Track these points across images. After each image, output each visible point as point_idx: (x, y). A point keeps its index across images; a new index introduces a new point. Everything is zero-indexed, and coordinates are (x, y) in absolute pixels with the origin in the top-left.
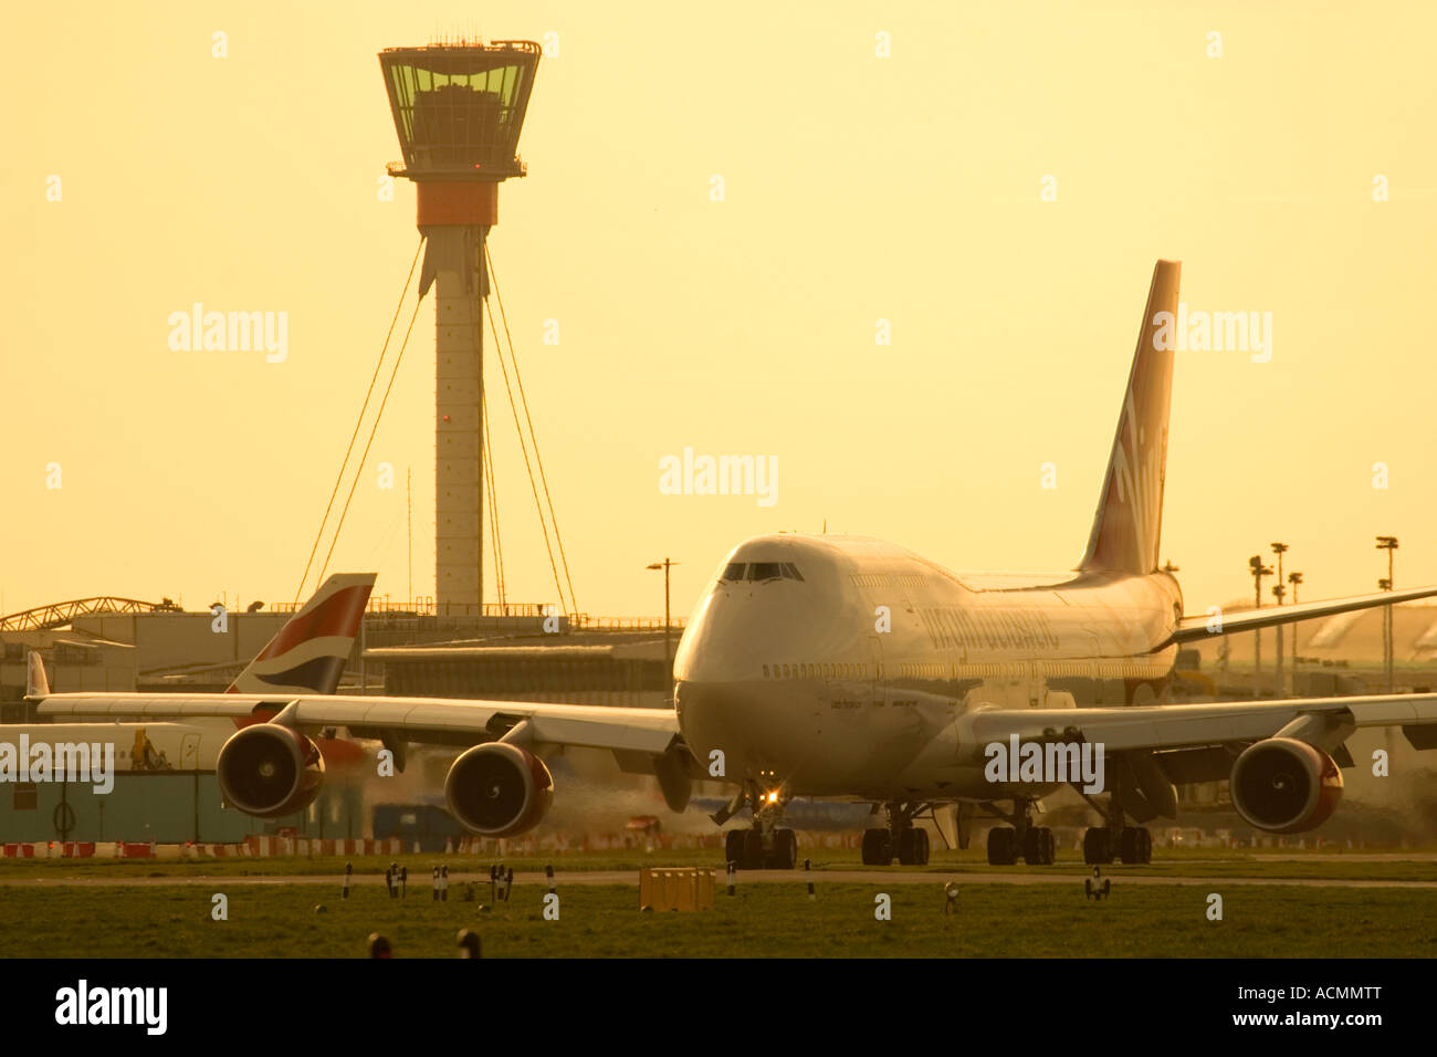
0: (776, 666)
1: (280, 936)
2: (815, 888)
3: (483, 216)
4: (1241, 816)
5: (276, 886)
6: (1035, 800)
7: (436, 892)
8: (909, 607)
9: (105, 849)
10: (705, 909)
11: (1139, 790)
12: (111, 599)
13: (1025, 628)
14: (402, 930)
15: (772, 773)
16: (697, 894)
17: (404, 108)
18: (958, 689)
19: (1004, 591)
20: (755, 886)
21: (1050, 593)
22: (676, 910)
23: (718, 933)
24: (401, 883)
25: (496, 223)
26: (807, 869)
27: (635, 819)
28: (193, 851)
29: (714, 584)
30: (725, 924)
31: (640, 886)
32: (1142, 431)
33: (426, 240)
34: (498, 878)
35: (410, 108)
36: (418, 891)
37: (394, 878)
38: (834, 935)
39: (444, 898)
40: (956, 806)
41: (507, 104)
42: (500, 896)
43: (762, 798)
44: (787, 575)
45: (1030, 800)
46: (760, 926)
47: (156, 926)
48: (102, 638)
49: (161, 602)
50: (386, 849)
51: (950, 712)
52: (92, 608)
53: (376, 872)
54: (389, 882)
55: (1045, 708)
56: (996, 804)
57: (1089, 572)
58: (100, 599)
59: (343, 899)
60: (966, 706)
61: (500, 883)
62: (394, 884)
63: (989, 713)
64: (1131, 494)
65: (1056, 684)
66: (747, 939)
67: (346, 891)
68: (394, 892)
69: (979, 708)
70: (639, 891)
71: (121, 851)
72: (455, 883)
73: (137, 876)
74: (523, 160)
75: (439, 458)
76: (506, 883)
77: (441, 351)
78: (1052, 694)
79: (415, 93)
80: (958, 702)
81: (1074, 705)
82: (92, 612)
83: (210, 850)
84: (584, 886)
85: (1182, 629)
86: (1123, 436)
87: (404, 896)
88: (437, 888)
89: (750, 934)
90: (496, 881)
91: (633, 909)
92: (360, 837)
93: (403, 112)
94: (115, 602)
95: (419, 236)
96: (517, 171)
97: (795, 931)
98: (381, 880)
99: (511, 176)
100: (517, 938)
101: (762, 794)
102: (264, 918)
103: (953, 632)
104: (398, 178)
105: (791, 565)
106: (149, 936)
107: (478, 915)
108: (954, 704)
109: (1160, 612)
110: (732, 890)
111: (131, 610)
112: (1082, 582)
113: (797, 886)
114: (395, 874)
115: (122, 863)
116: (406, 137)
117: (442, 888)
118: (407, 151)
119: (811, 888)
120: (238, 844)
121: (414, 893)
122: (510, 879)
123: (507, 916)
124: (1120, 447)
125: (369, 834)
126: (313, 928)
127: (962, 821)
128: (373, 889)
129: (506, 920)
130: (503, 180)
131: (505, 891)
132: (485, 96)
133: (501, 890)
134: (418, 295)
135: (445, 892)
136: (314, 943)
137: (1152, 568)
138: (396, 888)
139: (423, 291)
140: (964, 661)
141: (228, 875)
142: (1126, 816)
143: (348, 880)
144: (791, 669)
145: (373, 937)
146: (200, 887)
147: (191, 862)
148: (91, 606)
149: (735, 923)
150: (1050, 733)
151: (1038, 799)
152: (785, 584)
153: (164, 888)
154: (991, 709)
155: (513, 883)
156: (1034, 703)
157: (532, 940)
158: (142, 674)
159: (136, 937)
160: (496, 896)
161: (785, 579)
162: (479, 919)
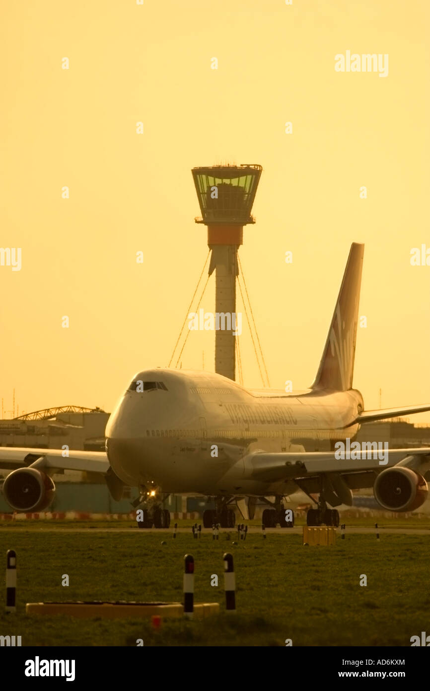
0: (153, 431)
1: (146, 555)
2: (380, 536)
3: (236, 241)
4: (379, 504)
5: (144, 533)
6: (285, 496)
7: (214, 536)
8: (220, 404)
9: (71, 515)
10: (332, 544)
11: (334, 492)
12: (74, 406)
13: (280, 415)
14: (199, 552)
15: (153, 482)
16: (328, 538)
17: (203, 193)
18: (245, 443)
19: (271, 397)
20: (354, 535)
21: (295, 399)
22: (319, 545)
23: (337, 555)
24: (199, 532)
25: (242, 244)
26: (377, 527)
27: (301, 505)
28: (108, 517)
29: (125, 392)
30: (340, 551)
31: (303, 534)
32: (344, 323)
33: (211, 250)
34: (241, 530)
35: (205, 193)
36: (206, 535)
37: (196, 529)
38: (388, 557)
39: (217, 539)
40: (247, 498)
41: (247, 192)
42: (242, 538)
43: (148, 494)
44: (159, 388)
45: (283, 496)
46: (355, 553)
47: (92, 550)
48: (69, 423)
49: (95, 408)
50: (193, 517)
51: (240, 454)
52: (65, 411)
53: (188, 527)
54: (194, 531)
55: (289, 452)
56: (267, 498)
57: (316, 389)
58: (69, 406)
59: (173, 539)
60: (249, 451)
61: (242, 533)
62: (196, 532)
63: (259, 455)
64: (338, 353)
65: (296, 441)
66: (350, 558)
67: (175, 536)
68: (196, 536)
69: (255, 452)
70: (303, 537)
71: (77, 517)
72: (222, 532)
73: (84, 527)
74: (254, 217)
75: (217, 346)
76: (244, 532)
77: (217, 299)
78: (293, 446)
79: (207, 187)
80: (245, 448)
81: (304, 451)
82: (65, 412)
83: (116, 517)
84: (279, 534)
85: (361, 416)
86: (334, 325)
87: (200, 538)
88: (214, 534)
89: (352, 556)
90: (240, 531)
91: (300, 544)
92: (181, 512)
93: (202, 195)
94: (75, 408)
95: (209, 249)
96: (251, 221)
97: (370, 554)
98: (190, 530)
99: (250, 223)
100: (249, 556)
101: (148, 492)
102: (139, 547)
103: (242, 416)
104: (199, 224)
105: (162, 383)
106: (89, 554)
107: (232, 546)
108: (243, 450)
109: (351, 409)
110: (343, 537)
111: (82, 412)
112: (314, 393)
113: (371, 535)
114: (196, 527)
115: (77, 522)
116: (203, 206)
117: (217, 534)
118: (203, 212)
119: (378, 536)
120: (128, 514)
121: (205, 536)
122: (246, 531)
123: (245, 547)
124: (333, 330)
125: (184, 510)
126: (160, 551)
127: (251, 506)
128: (186, 534)
129: (244, 548)
130: (245, 225)
131: (244, 536)
132: (238, 187)
133: (242, 536)
134: (208, 275)
135: (217, 536)
136: (161, 558)
137: (349, 387)
138: (197, 534)
139: (210, 273)
140: (247, 430)
141: (124, 527)
142: (327, 503)
143: (175, 531)
144: (160, 433)
145: (186, 556)
146: (111, 533)
147: (107, 521)
148: (65, 409)
149: (345, 551)
150: (289, 464)
151: (287, 496)
152: (159, 392)
153: (95, 533)
154: (261, 453)
155: (248, 532)
156: (284, 450)
157: (256, 558)
158: (87, 440)
159: (83, 554)
160: (240, 538)
161: (159, 390)
162: (232, 548)
